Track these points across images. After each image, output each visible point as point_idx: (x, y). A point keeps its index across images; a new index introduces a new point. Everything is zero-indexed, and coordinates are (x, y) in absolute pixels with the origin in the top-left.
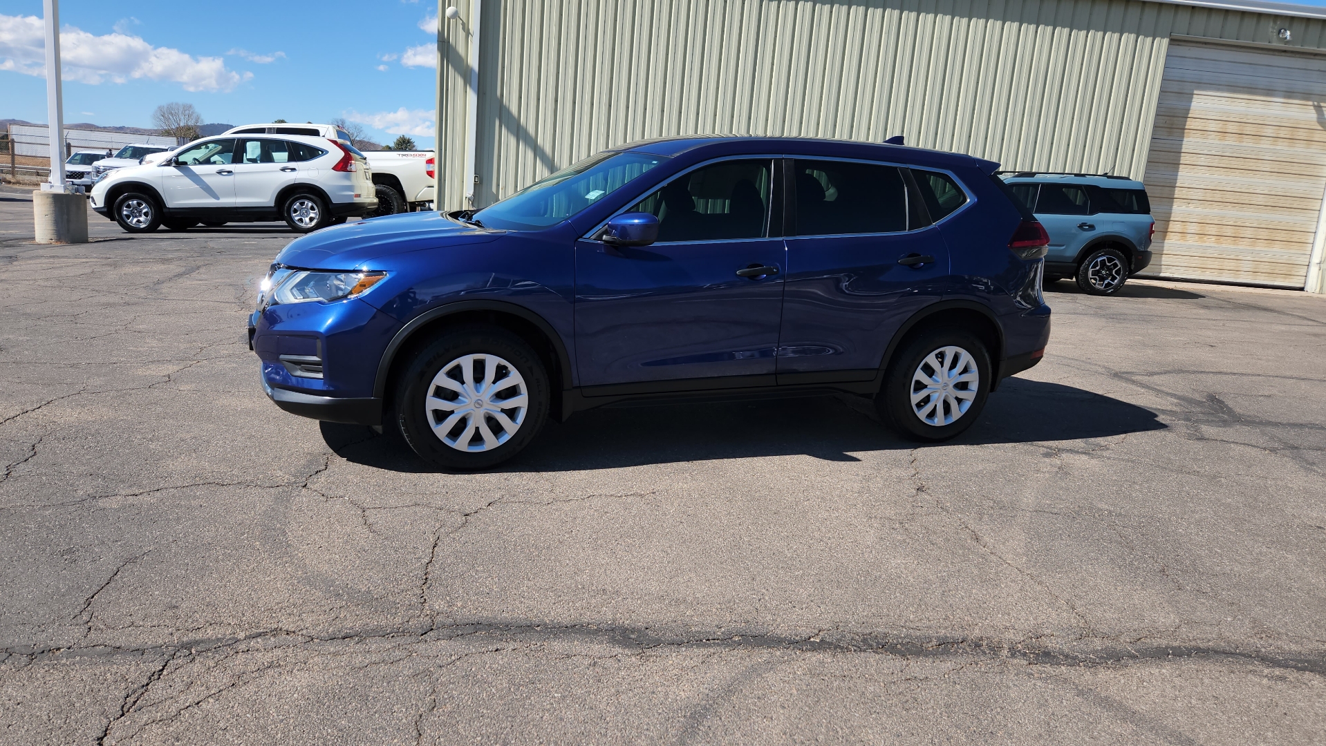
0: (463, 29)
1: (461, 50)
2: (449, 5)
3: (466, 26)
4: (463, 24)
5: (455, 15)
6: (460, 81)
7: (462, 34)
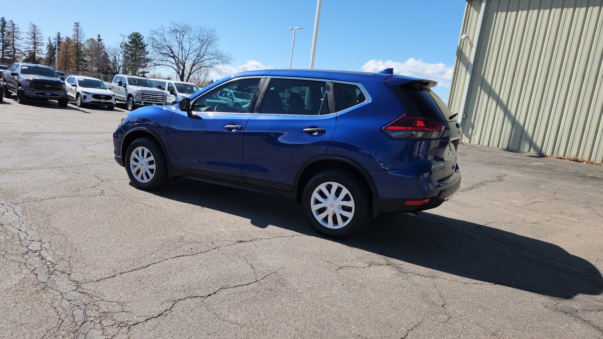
0: (470, 44)
1: (467, 54)
2: (465, 34)
3: (472, 42)
4: (470, 42)
5: (468, 37)
6: (464, 69)
7: (469, 46)
